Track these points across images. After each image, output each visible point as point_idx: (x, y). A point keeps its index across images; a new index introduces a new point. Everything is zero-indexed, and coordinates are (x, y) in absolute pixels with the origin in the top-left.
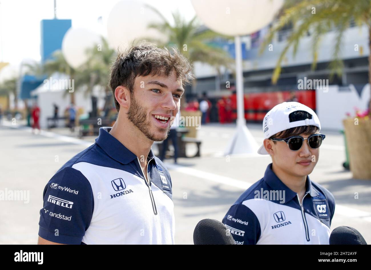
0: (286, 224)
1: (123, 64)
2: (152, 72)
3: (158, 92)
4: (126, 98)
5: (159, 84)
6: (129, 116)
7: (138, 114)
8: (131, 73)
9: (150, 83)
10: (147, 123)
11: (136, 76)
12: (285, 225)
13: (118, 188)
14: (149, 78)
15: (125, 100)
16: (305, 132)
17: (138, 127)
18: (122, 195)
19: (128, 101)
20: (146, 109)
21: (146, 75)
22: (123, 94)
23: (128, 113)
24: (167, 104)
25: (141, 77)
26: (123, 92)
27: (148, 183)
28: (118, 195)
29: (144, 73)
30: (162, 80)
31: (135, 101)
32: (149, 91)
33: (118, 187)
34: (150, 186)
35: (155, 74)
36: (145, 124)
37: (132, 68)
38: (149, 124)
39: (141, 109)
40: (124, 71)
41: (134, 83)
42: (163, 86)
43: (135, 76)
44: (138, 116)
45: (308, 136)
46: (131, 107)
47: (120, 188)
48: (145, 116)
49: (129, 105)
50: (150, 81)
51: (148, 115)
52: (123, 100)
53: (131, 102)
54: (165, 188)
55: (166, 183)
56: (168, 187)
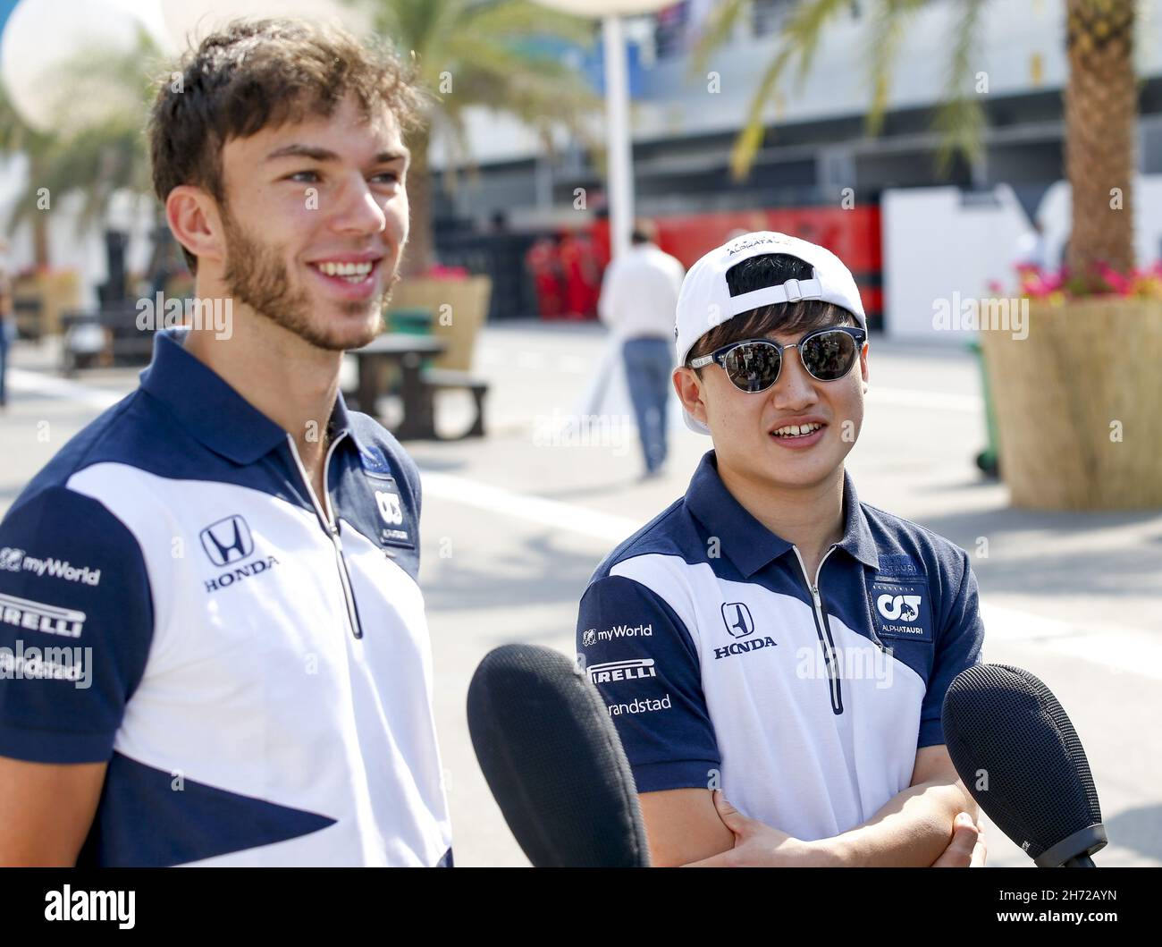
0: (758, 644)
2: (274, 115)
3: (313, 179)
4: (209, 226)
5: (305, 153)
6: (233, 286)
7: (259, 271)
8: (203, 135)
9: (274, 156)
10: (297, 297)
11: (223, 141)
12: (755, 648)
14: (266, 140)
15: (207, 232)
17: (272, 316)
19: (218, 233)
20: (280, 248)
21: (253, 131)
22: (197, 213)
23: (227, 278)
24: (347, 216)
26: (196, 207)
27: (331, 526)
28: (227, 580)
29: (248, 125)
30: (312, 136)
32: (278, 184)
34: (336, 538)
35: (282, 120)
36: (292, 302)
37: (205, 115)
38: (304, 298)
39: (264, 254)
41: (221, 166)
42: (320, 155)
43: (219, 143)
44: (260, 280)
45: (797, 338)
46: (231, 254)
48: (281, 275)
49: (224, 248)
50: (272, 150)
51: (291, 267)
52: (199, 236)
54: (390, 539)
55: (398, 520)
56: (403, 535)
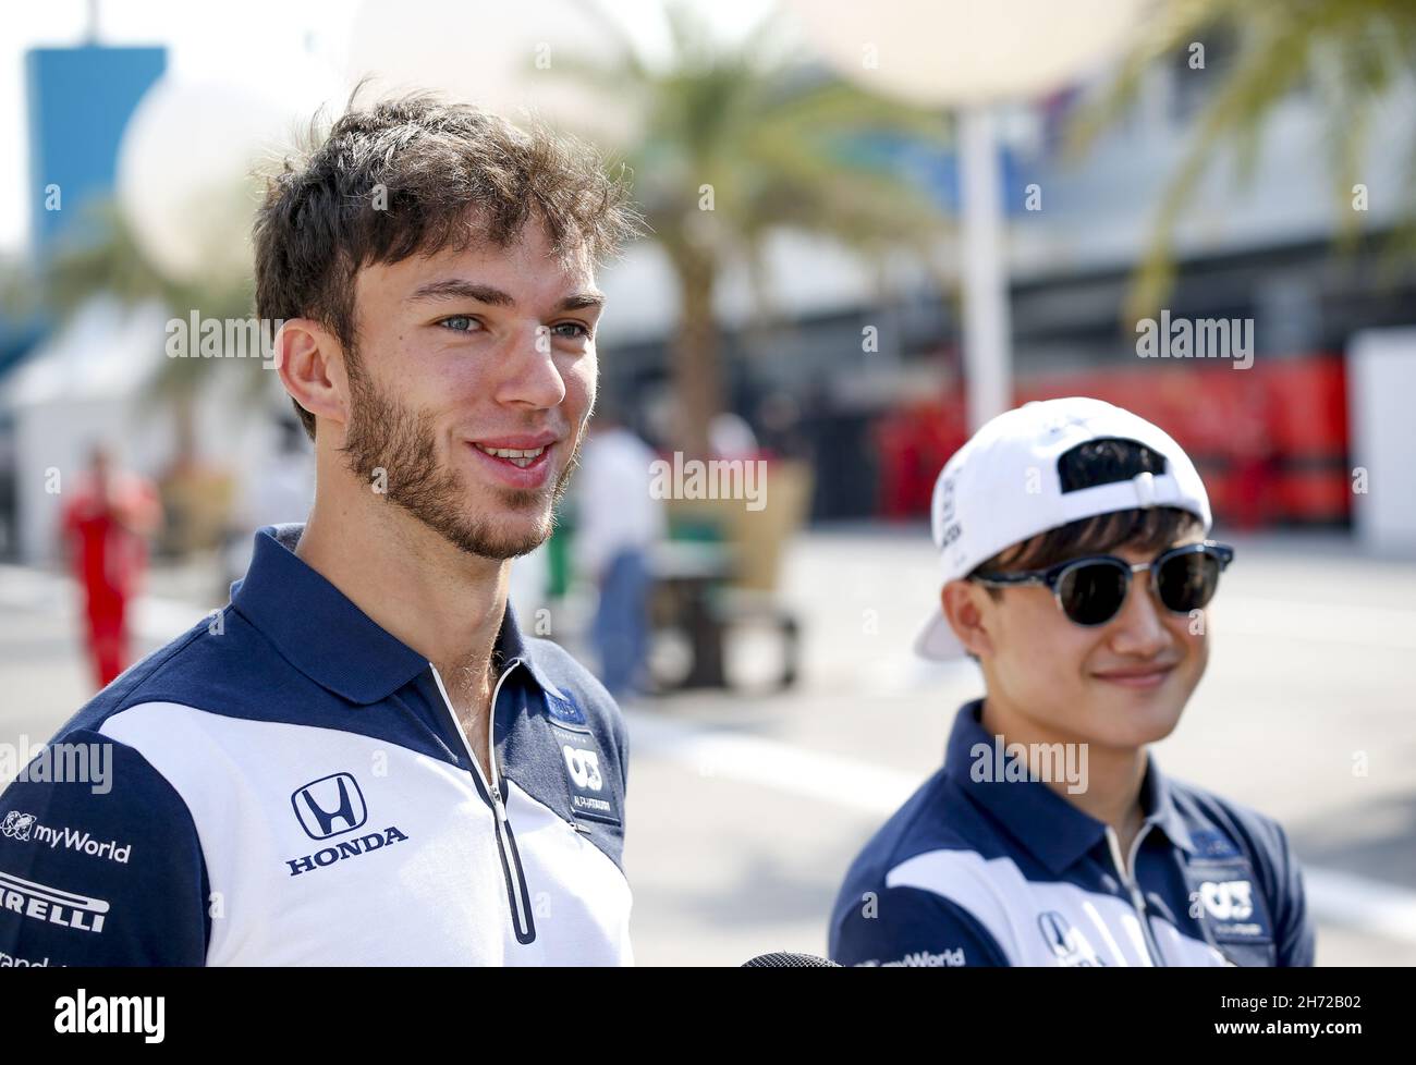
1: (295, 211)
2: (430, 238)
3: (472, 326)
4: (330, 375)
5: (467, 292)
6: (357, 459)
7: (395, 444)
8: (332, 253)
9: (423, 293)
10: (445, 481)
11: (358, 265)
13: (326, 827)
14: (417, 270)
15: (327, 384)
16: (1137, 539)
17: (409, 505)
18: (345, 856)
19: (340, 388)
20: (428, 417)
21: (400, 256)
22: (315, 355)
23: (350, 448)
24: (517, 382)
25: (379, 268)
26: (313, 350)
27: (493, 788)
28: (326, 857)
29: (394, 246)
30: (480, 270)
31: (371, 386)
32: (426, 330)
33: (325, 820)
34: (499, 805)
35: (439, 246)
36: (436, 488)
37: (336, 227)
38: (453, 483)
39: (404, 422)
40: (302, 248)
41: (353, 298)
43: (352, 267)
44: (397, 456)
46: (357, 418)
47: (339, 824)
48: (427, 451)
49: (348, 407)
50: (425, 284)
51: (441, 441)
52: (315, 387)
53: (354, 392)
54: (584, 808)
55: (596, 785)
56: (605, 806)
